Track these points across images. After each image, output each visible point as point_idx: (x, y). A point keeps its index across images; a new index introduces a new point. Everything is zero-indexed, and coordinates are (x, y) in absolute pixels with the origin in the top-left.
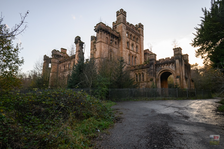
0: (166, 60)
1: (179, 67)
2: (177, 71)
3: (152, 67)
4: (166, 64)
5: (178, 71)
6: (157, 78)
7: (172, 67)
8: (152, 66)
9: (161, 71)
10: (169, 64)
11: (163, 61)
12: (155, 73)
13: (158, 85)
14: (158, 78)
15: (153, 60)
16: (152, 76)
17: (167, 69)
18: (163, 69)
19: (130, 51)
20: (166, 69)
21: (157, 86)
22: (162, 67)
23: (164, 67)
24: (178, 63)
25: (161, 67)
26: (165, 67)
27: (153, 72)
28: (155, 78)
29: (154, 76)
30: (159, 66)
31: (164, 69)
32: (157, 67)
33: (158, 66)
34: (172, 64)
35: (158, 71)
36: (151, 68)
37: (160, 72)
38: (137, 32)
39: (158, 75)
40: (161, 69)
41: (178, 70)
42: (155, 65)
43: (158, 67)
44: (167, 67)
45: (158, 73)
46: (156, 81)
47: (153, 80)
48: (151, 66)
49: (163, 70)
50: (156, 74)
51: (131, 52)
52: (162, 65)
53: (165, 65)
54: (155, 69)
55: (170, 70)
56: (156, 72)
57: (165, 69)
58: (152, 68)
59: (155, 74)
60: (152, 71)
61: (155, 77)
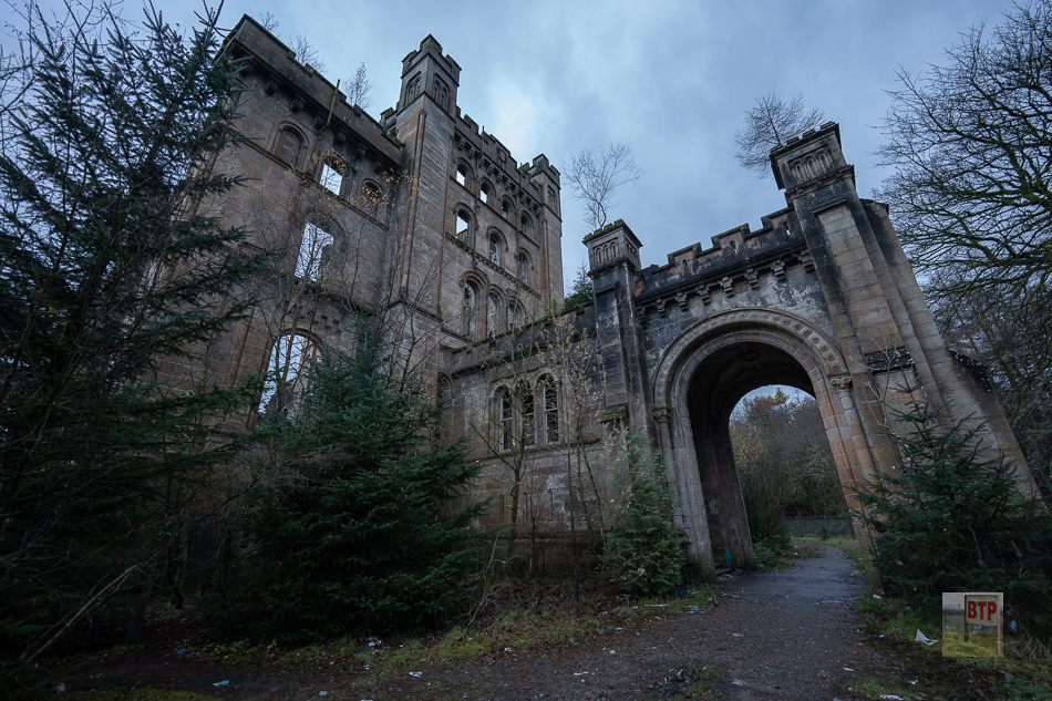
0: (720, 253)
1: (868, 266)
2: (855, 307)
3: (615, 313)
4: (726, 282)
5: (873, 304)
6: (661, 400)
7: (788, 295)
8: (614, 304)
9: (686, 341)
10: (751, 275)
11: (696, 265)
12: (644, 365)
13: (676, 468)
14: (668, 401)
15: (621, 267)
16: (619, 386)
17: (738, 318)
18: (706, 320)
19: (474, 264)
20: (729, 319)
21: (670, 474)
22: (697, 310)
23: (715, 306)
24: (854, 232)
25: (685, 308)
26: (720, 303)
27: (620, 350)
28: (647, 402)
29: (636, 390)
30: (671, 304)
31: (709, 326)
32: (655, 318)
33: (661, 305)
34: (778, 268)
35: (663, 344)
36: (603, 322)
37: (678, 350)
38: (522, 185)
39: (663, 380)
40: (684, 325)
41: (872, 297)
42: (636, 301)
43: (664, 315)
44: (742, 300)
45: (669, 362)
46: (653, 432)
47: (626, 419)
48: (604, 308)
49: (701, 330)
50: (652, 372)
51: (481, 266)
52: (692, 295)
53: (718, 288)
54: (641, 336)
55: (770, 320)
56: (650, 356)
57: (719, 322)
58: (616, 321)
59: (645, 373)
60: (617, 341)
61: (641, 395)
